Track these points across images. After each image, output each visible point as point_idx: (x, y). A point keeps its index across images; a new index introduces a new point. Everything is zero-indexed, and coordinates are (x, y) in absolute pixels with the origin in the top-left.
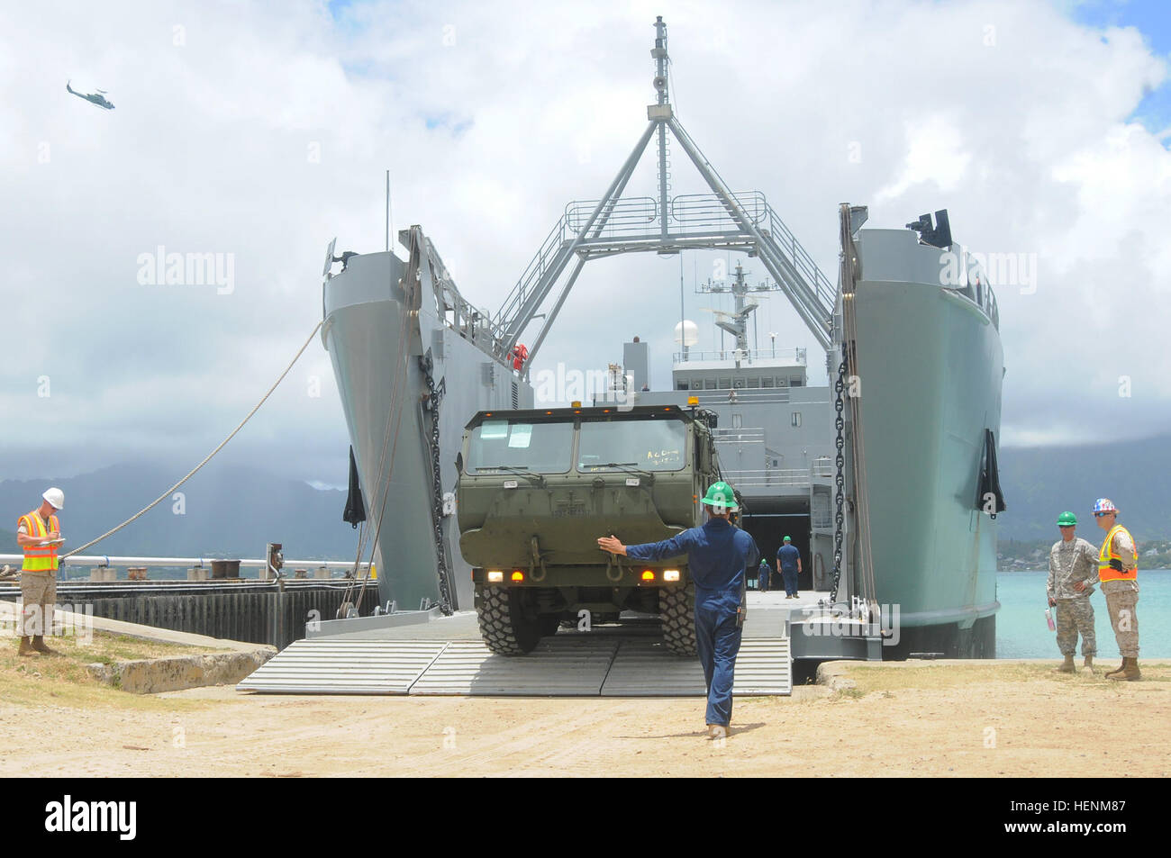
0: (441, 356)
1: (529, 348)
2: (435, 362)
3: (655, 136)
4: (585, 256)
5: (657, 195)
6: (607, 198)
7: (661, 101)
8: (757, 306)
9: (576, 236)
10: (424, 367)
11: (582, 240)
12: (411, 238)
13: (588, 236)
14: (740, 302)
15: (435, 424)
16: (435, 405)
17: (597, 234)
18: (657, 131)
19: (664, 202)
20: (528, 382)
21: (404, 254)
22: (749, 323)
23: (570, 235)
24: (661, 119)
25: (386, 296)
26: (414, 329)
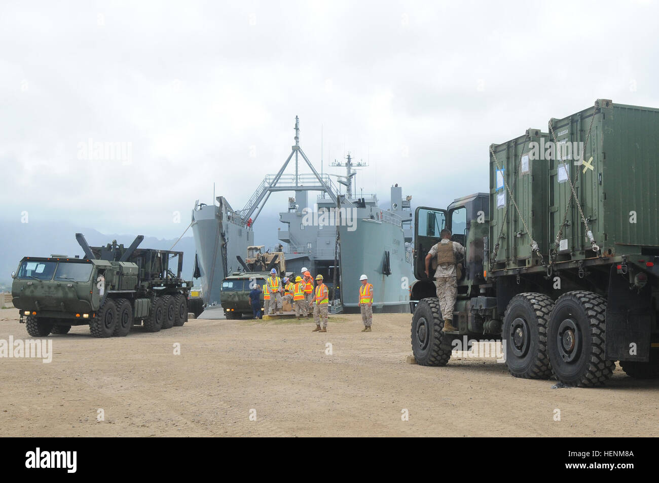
0: (227, 232)
1: (253, 219)
2: (226, 233)
3: (295, 154)
4: (271, 191)
5: (295, 173)
6: (279, 173)
7: (297, 144)
8: (356, 173)
9: (269, 186)
10: (223, 235)
11: (271, 187)
12: (220, 199)
13: (272, 186)
14: (349, 172)
15: (226, 251)
16: (226, 246)
17: (275, 185)
18: (295, 153)
19: (297, 175)
20: (252, 230)
21: (218, 204)
22: (353, 180)
23: (267, 185)
24: (296, 149)
25: (213, 217)
26: (221, 226)
